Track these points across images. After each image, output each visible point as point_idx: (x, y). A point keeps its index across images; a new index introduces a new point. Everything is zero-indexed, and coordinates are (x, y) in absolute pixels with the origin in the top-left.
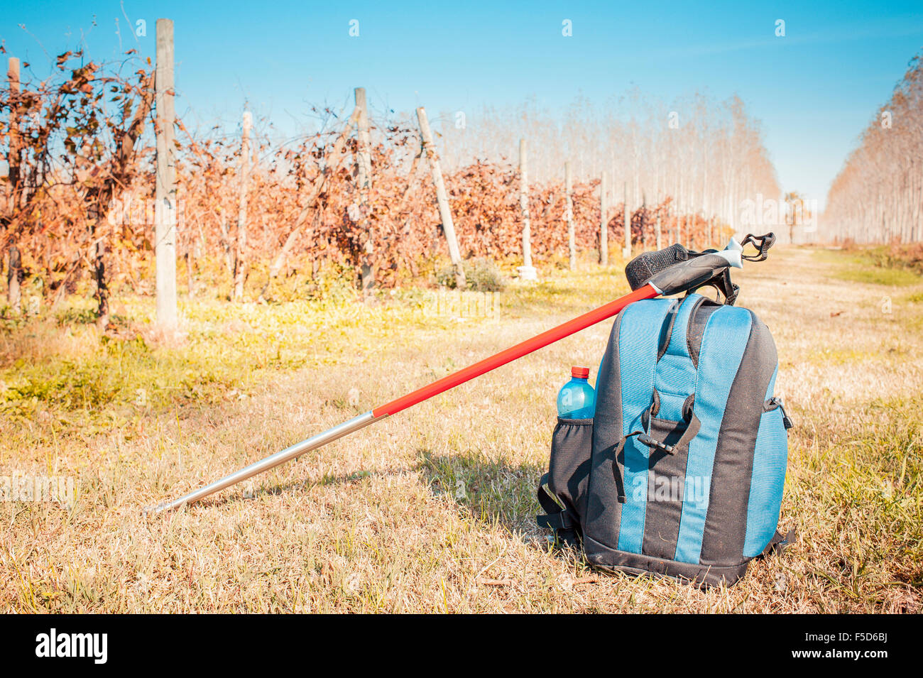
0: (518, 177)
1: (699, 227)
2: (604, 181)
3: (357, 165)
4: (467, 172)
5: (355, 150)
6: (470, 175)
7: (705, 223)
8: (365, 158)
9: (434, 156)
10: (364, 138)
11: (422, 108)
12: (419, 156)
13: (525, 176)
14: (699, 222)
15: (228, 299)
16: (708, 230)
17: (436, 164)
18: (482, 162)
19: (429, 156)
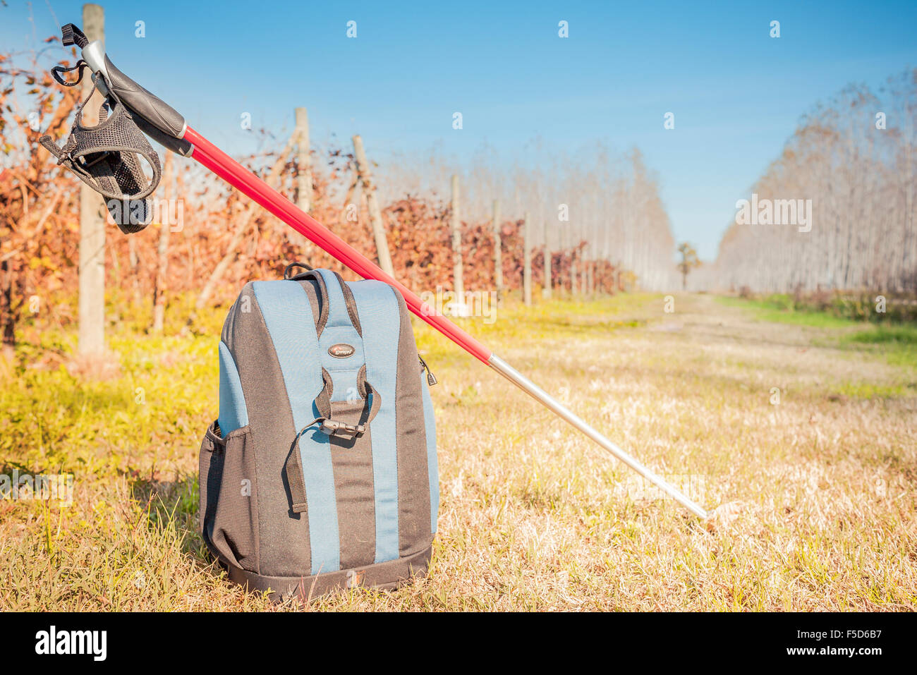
0: (449, 213)
1: (608, 271)
2: (528, 222)
3: (297, 190)
4: (396, 207)
5: (296, 174)
6: (401, 210)
7: (613, 269)
8: (305, 182)
9: (371, 186)
10: (304, 160)
11: (358, 136)
12: (354, 186)
13: (456, 212)
14: (608, 267)
15: (146, 332)
16: (614, 274)
17: (374, 194)
18: (412, 196)
19: (365, 185)
